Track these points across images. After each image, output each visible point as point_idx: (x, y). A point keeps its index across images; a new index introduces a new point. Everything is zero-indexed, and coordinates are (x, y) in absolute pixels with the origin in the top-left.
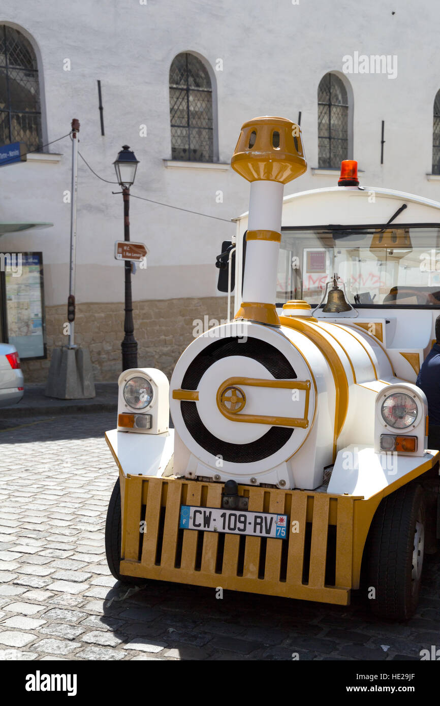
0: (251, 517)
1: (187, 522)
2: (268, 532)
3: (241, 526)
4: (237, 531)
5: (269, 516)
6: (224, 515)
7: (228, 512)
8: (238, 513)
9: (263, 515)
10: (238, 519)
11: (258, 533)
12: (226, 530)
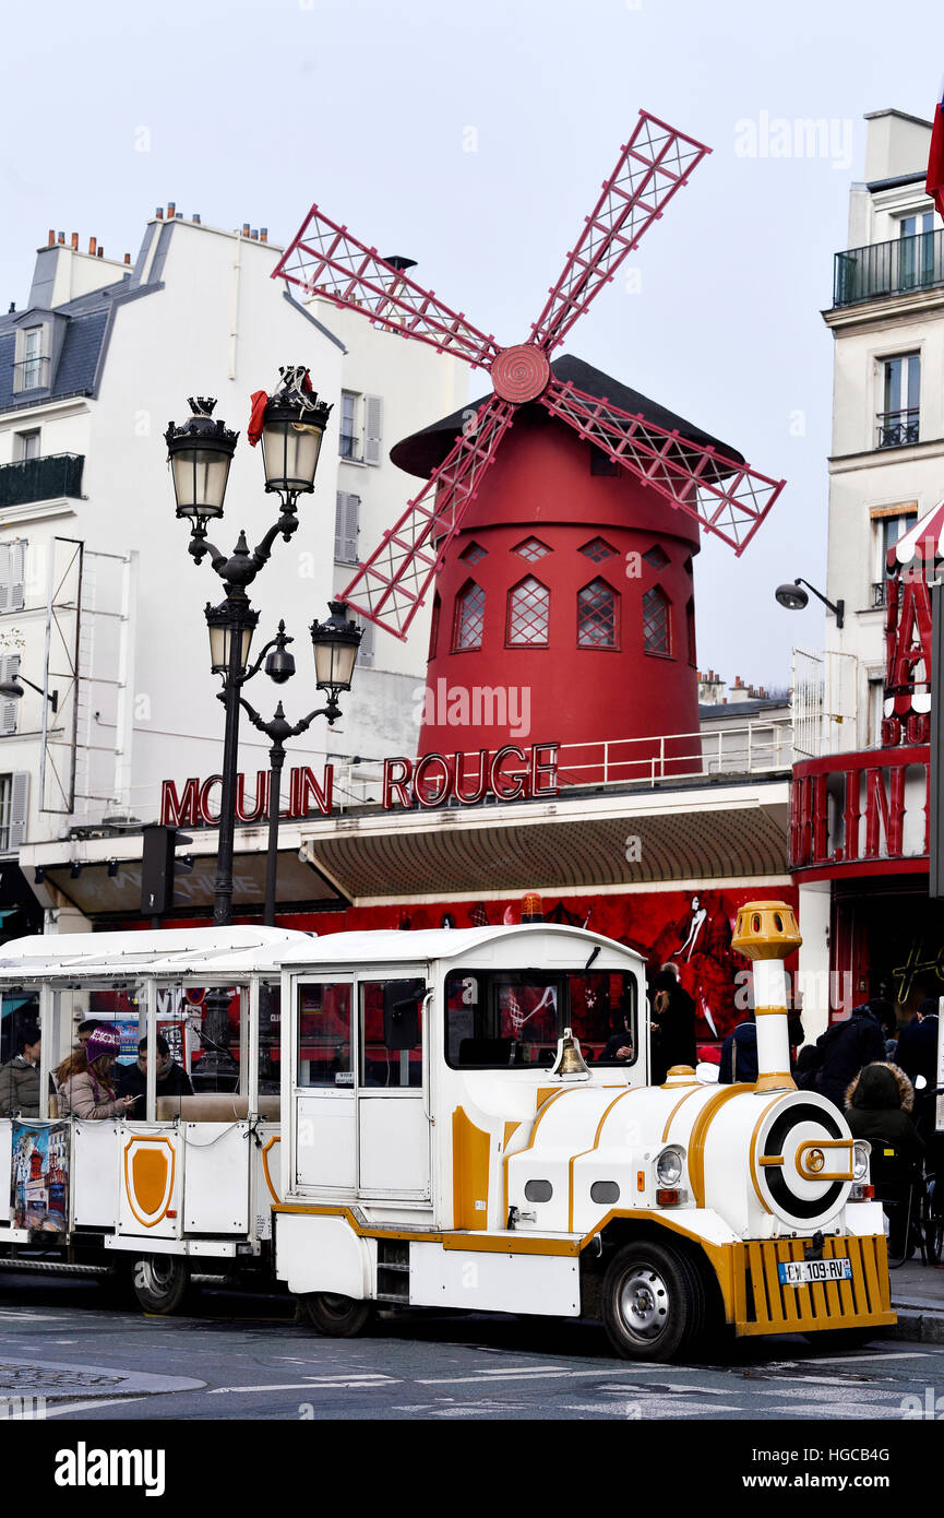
0: (827, 1263)
1: (785, 1278)
2: (840, 1275)
3: (822, 1273)
4: (820, 1279)
5: (838, 1261)
6: (809, 1267)
7: (812, 1263)
8: (818, 1262)
9: (834, 1261)
10: (819, 1266)
11: (834, 1278)
12: (814, 1279)
